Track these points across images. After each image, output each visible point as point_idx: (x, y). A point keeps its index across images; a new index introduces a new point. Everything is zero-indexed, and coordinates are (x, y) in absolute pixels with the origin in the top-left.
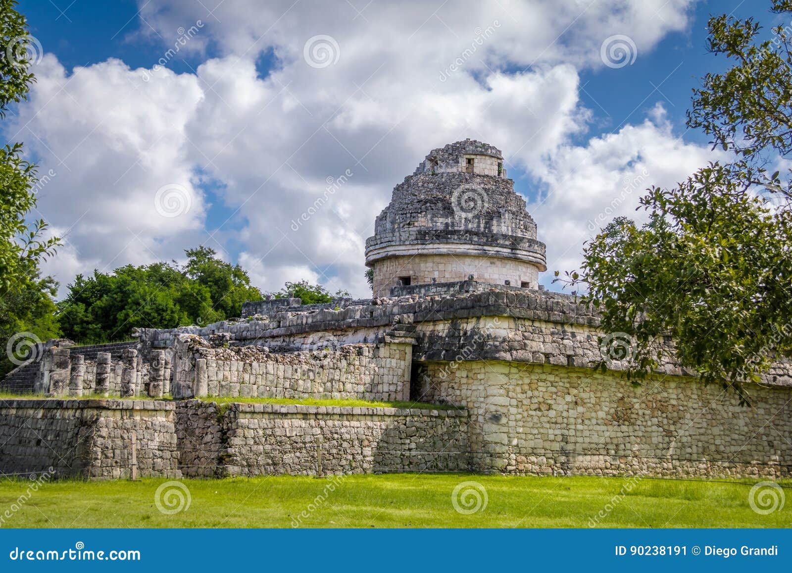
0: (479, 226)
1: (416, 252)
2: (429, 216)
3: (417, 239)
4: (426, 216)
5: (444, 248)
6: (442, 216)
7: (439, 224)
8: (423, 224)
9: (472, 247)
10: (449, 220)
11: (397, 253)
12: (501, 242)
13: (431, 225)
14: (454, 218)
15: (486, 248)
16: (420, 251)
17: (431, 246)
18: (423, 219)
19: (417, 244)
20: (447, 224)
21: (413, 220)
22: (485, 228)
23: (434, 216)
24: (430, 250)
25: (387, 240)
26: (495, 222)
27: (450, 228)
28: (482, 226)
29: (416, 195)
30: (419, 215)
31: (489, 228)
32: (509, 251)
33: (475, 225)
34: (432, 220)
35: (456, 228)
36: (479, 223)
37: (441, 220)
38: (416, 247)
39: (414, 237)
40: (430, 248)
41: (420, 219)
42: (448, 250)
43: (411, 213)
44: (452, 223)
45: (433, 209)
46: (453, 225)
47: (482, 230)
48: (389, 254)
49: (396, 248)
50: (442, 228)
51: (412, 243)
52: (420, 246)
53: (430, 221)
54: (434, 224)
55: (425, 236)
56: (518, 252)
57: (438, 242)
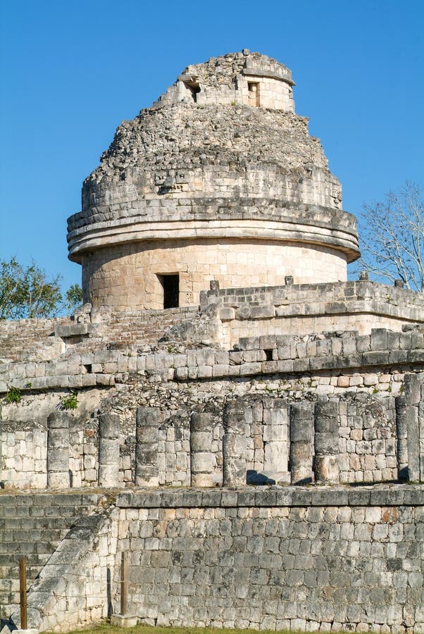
0: (284, 193)
1: (190, 233)
2: (208, 175)
3: (193, 212)
4: (202, 174)
5: (237, 228)
6: (229, 176)
7: (224, 189)
8: (199, 188)
9: (281, 225)
10: (240, 182)
11: (158, 235)
12: (318, 218)
13: (212, 190)
14: (246, 178)
15: (299, 227)
16: (200, 233)
17: (216, 224)
18: (198, 180)
19: (195, 220)
20: (236, 189)
21: (181, 181)
22: (293, 196)
23: (216, 174)
24: (217, 231)
25: (134, 212)
26: (304, 186)
27: (241, 195)
28: (289, 192)
30: (190, 173)
31: (298, 196)
32: (328, 232)
33: (279, 191)
34: (212, 180)
35: (251, 196)
36: (284, 187)
37: (228, 181)
38: (194, 224)
39: (187, 209)
40: (216, 228)
41: (191, 180)
42: (245, 231)
43: (177, 169)
44: (245, 186)
45: (213, 163)
46: (246, 191)
47: (289, 198)
48: (140, 236)
49: (154, 226)
50: (228, 195)
51: (185, 218)
52: (199, 224)
53: (210, 184)
54: (217, 187)
55: (206, 207)
56: (339, 234)
57: (228, 217)
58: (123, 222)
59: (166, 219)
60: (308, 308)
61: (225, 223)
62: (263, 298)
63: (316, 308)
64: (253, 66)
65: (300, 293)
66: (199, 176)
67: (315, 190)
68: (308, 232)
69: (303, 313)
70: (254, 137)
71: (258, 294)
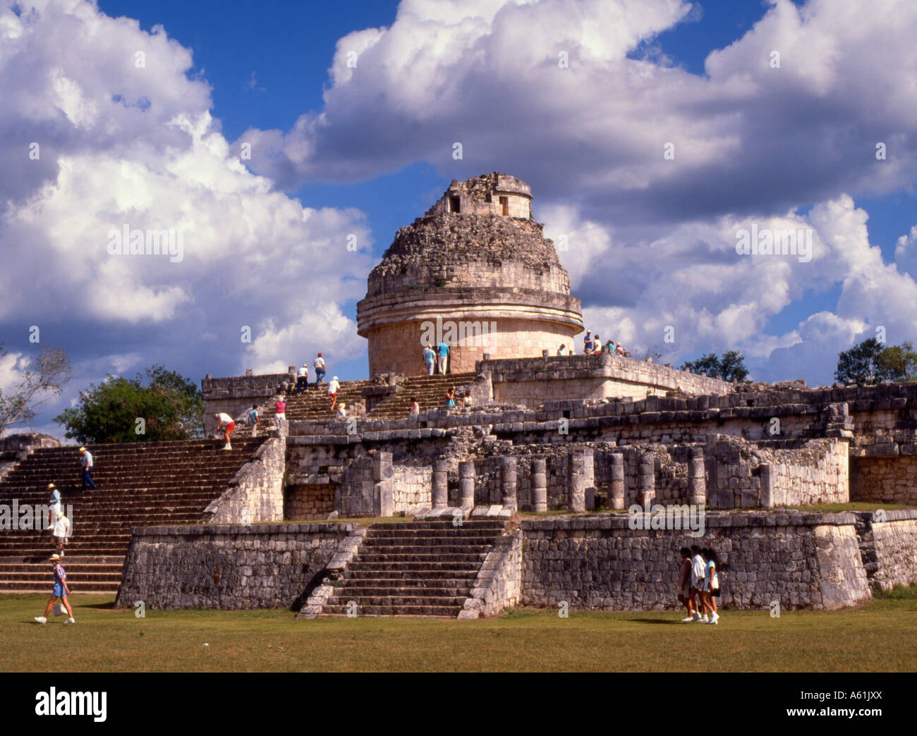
0: (530, 283)
2: (472, 270)
6: (488, 269)
7: (484, 280)
8: (465, 279)
10: (496, 275)
13: (475, 281)
14: (501, 272)
15: (542, 310)
18: (464, 273)
20: (494, 280)
21: (451, 274)
27: (498, 285)
30: (458, 267)
33: (526, 282)
34: (475, 273)
35: (505, 285)
36: (530, 278)
37: (487, 274)
41: (459, 273)
44: (500, 277)
45: (475, 261)
46: (501, 281)
47: (533, 287)
50: (488, 285)
54: (479, 279)
56: (570, 314)
64: (503, 184)
66: (465, 270)
67: (552, 281)
68: (548, 313)
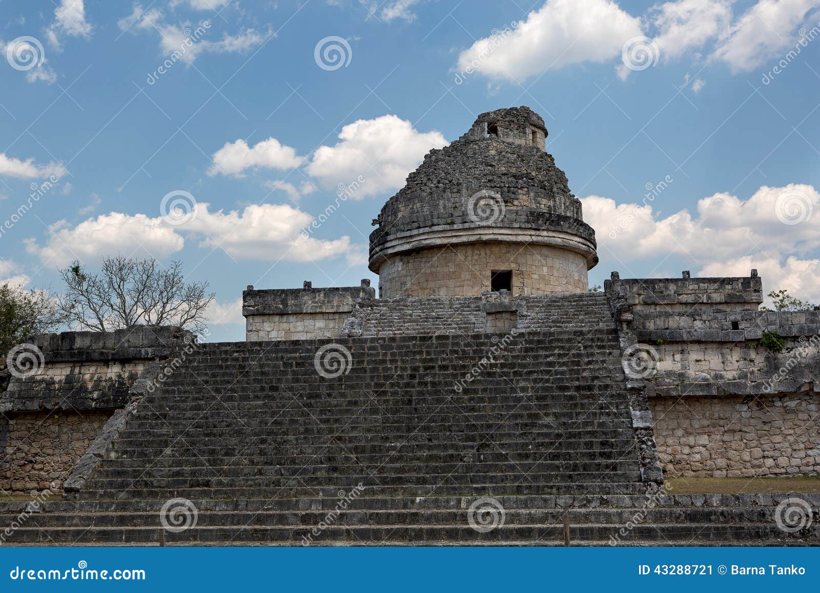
1: (528, 239)
2: (532, 194)
3: (528, 222)
4: (528, 193)
5: (558, 238)
6: (545, 198)
7: (542, 206)
8: (526, 203)
10: (551, 203)
11: (500, 238)
13: (534, 206)
16: (535, 239)
17: (545, 233)
18: (525, 197)
19: (530, 229)
20: (550, 208)
21: (513, 196)
23: (537, 195)
24: (546, 238)
27: (553, 212)
29: (492, 166)
30: (520, 191)
34: (535, 199)
37: (544, 201)
38: (529, 232)
39: (523, 218)
40: (545, 236)
41: (521, 196)
42: (563, 241)
43: (509, 187)
46: (555, 209)
48: (485, 238)
49: (496, 231)
50: (545, 211)
51: (523, 226)
52: (533, 232)
53: (533, 201)
54: (538, 205)
55: (538, 220)
57: (553, 228)
58: (467, 226)
59: (508, 226)
60: (709, 298)
61: (551, 234)
62: (667, 288)
63: (717, 297)
64: (534, 118)
65: (701, 285)
66: (525, 195)
69: (705, 301)
70: (549, 171)
71: (661, 285)
